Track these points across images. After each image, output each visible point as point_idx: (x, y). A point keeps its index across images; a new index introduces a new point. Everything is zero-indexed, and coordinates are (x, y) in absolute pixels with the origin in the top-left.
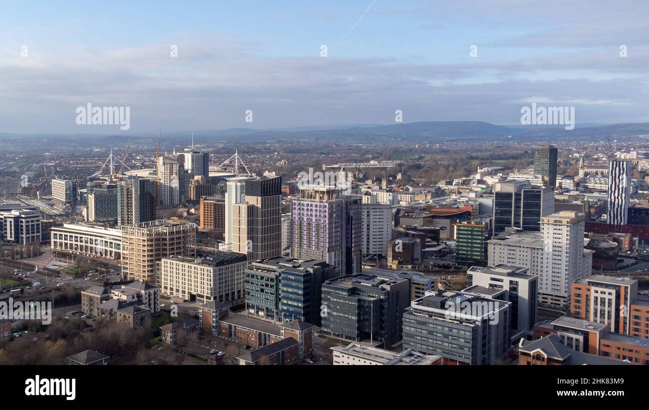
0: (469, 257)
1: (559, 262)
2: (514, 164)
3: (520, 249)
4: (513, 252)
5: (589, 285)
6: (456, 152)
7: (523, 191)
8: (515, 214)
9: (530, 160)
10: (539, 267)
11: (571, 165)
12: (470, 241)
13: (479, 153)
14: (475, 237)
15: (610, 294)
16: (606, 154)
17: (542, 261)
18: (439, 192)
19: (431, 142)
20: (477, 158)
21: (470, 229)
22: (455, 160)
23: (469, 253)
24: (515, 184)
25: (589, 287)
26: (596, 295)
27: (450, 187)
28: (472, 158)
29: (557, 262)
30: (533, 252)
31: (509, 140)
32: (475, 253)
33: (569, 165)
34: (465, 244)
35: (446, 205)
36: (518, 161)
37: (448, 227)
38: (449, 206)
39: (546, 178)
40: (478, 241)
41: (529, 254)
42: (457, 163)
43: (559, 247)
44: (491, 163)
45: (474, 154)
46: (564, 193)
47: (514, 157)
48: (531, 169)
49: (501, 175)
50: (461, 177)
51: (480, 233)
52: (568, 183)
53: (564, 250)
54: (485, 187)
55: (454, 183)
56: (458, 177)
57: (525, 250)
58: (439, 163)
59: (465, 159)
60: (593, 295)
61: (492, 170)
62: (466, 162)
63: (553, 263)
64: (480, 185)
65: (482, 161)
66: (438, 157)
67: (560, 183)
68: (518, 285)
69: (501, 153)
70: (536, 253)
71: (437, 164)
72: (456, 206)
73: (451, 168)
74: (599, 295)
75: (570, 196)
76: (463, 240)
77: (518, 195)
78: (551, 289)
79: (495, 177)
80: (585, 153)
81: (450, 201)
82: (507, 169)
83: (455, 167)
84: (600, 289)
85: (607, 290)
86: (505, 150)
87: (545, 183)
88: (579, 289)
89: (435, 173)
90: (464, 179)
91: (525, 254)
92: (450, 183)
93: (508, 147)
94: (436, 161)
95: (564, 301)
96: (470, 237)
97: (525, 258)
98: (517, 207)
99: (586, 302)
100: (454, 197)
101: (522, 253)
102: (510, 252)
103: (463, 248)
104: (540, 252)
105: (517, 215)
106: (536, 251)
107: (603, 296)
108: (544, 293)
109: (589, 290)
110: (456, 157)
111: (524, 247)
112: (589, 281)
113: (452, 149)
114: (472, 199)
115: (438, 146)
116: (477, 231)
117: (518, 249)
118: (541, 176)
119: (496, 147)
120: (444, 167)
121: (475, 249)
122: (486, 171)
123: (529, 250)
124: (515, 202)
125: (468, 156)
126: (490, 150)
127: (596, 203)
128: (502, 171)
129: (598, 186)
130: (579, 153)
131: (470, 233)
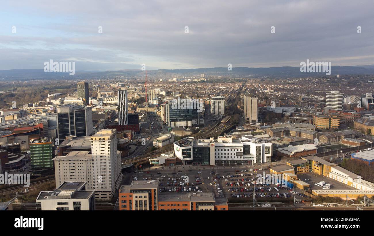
0: (42, 167)
1: (105, 167)
2: (67, 91)
3: (78, 162)
4: (74, 165)
5: (131, 192)
6: (36, 85)
7: (74, 112)
8: (71, 126)
9: (75, 89)
10: (92, 173)
11: (93, 90)
12: (41, 155)
13: (49, 86)
14: (45, 152)
15: (145, 197)
16: (106, 85)
17: (93, 168)
18: (23, 113)
19: (22, 80)
20: (47, 89)
21: (41, 146)
22: (35, 90)
23: (42, 164)
24: (69, 107)
25: (130, 194)
26: (136, 199)
27: (31, 108)
28: (45, 89)
29: (103, 167)
30: (87, 163)
31: (63, 78)
32: (46, 163)
33: (92, 91)
34: (38, 158)
35: (25, 124)
36: (69, 89)
37: (27, 141)
38: (28, 125)
39: (84, 99)
40: (48, 154)
41: (84, 165)
42: (37, 92)
43: (104, 157)
44: (55, 91)
45: (46, 87)
46: (94, 107)
47: (67, 87)
48: (76, 94)
49: (61, 98)
50: (38, 101)
51: (48, 148)
52: (95, 101)
53: (107, 159)
54: (52, 106)
55: (34, 105)
56: (36, 101)
57: (82, 162)
58: (26, 92)
59: (41, 89)
60: (134, 199)
61: (56, 95)
62: (41, 91)
63: (101, 169)
64: (49, 106)
65: (50, 90)
66: (26, 89)
67: (91, 102)
68: (80, 205)
69: (60, 86)
70: (89, 163)
71: (24, 93)
72: (33, 124)
73: (33, 95)
74: (138, 199)
75: (97, 108)
76: (37, 155)
77: (71, 114)
78: (101, 188)
79: (58, 100)
80: (98, 84)
81: (29, 120)
82: (63, 95)
83: (35, 94)
84: (138, 195)
85: (143, 195)
86: (62, 84)
87: (84, 102)
88: (125, 196)
89: (22, 99)
90: (40, 102)
91: (82, 165)
92: (31, 105)
93: (63, 82)
94: (24, 91)
95: (110, 194)
96: (41, 152)
97: (82, 168)
98: (72, 122)
99: (130, 205)
100: (31, 117)
101: (79, 165)
102: (71, 165)
103: (37, 161)
104: (92, 162)
105: (72, 127)
106: (89, 162)
107: (141, 199)
108: (97, 191)
109: (131, 196)
110: (36, 88)
111: (80, 160)
112: (131, 190)
113: (34, 84)
114: (43, 117)
115: (26, 82)
116: (46, 147)
117: (76, 162)
118: (82, 98)
119: (57, 82)
120: (29, 95)
121: (45, 160)
122: (53, 96)
123: (84, 162)
124: (70, 119)
125: (43, 87)
126: (54, 84)
127: (110, 112)
128: (61, 96)
129: (108, 102)
130: (96, 85)
131: (41, 149)
